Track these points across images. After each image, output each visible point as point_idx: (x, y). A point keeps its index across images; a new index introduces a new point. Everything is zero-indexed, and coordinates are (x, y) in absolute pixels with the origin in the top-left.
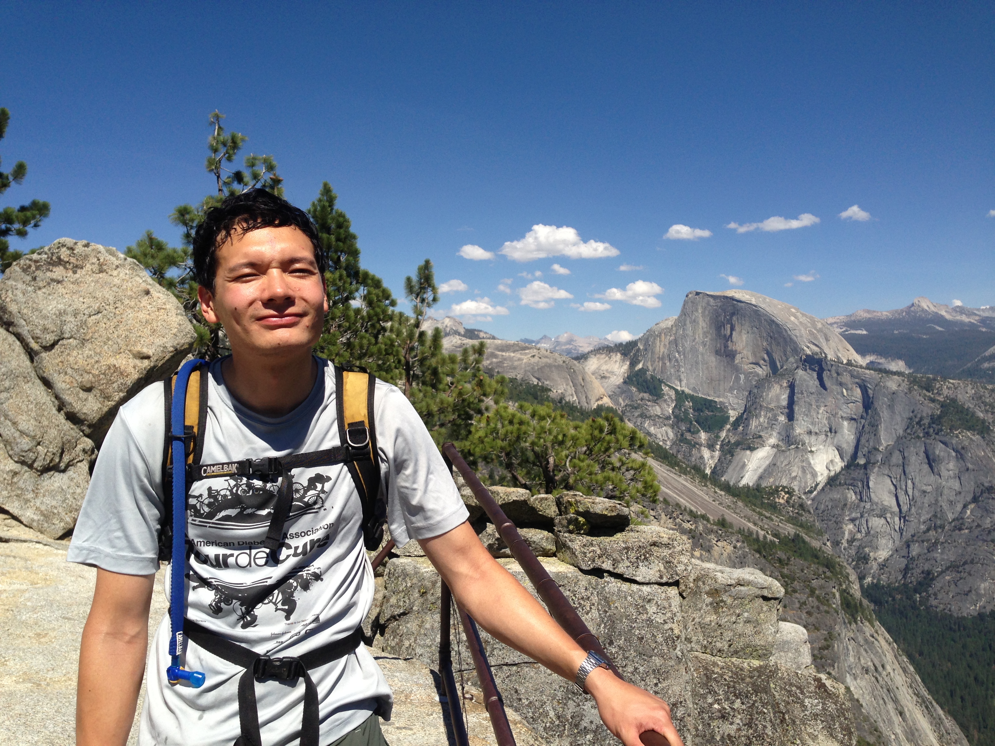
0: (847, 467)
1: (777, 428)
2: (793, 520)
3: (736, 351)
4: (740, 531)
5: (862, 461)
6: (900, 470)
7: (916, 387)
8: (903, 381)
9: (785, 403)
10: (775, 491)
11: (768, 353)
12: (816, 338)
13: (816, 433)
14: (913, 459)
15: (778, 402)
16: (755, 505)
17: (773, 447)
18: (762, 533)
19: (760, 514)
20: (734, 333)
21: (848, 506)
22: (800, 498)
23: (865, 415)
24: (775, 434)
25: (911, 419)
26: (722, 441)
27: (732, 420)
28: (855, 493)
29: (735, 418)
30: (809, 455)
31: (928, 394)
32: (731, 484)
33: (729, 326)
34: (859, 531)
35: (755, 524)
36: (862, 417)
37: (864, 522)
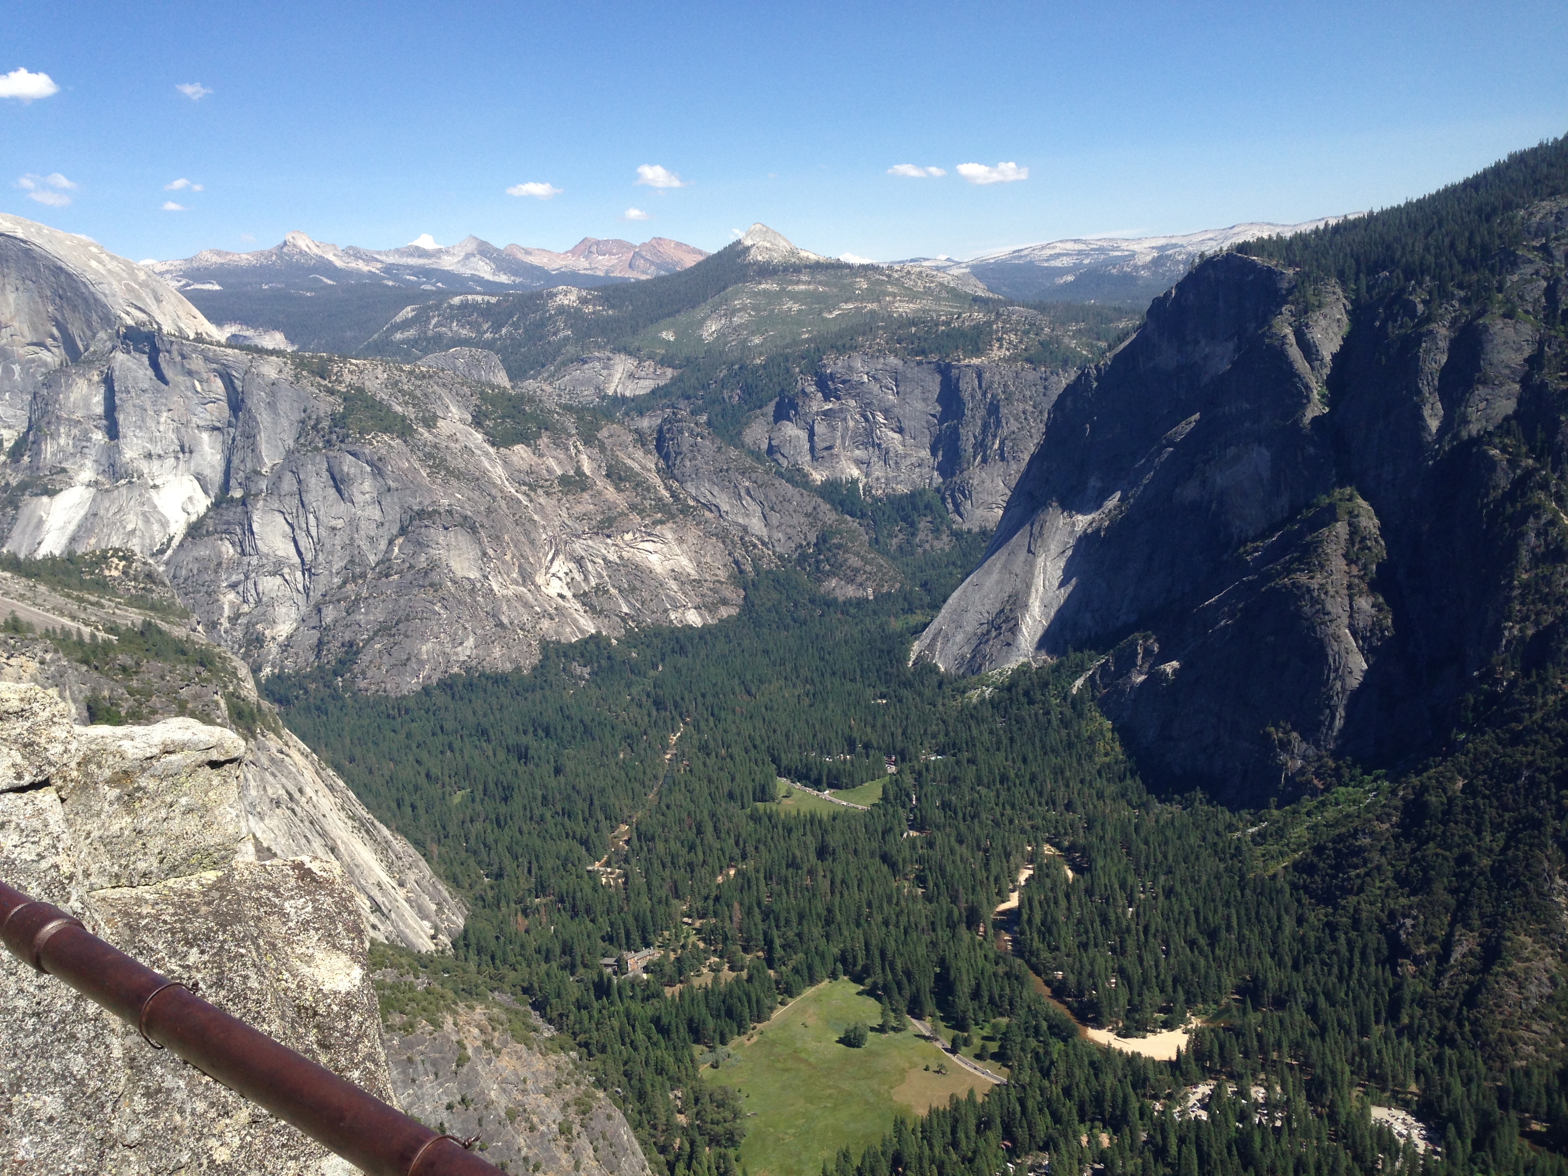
0: (216, 505)
1: (92, 453)
2: (136, 602)
4: (48, 634)
5: (237, 494)
6: (296, 501)
7: (304, 373)
8: (285, 363)
9: (100, 410)
10: (103, 558)
11: (58, 325)
12: (139, 297)
13: (160, 456)
14: (313, 481)
15: (88, 409)
16: (69, 587)
17: (89, 485)
18: (86, 630)
19: (80, 600)
21: (224, 566)
22: (145, 563)
23: (233, 420)
24: (89, 463)
25: (303, 422)
27: (7, 445)
28: (233, 544)
29: (13, 442)
30: (152, 492)
31: (323, 383)
32: (22, 556)
34: (245, 601)
35: (73, 618)
36: (230, 425)
37: (251, 585)
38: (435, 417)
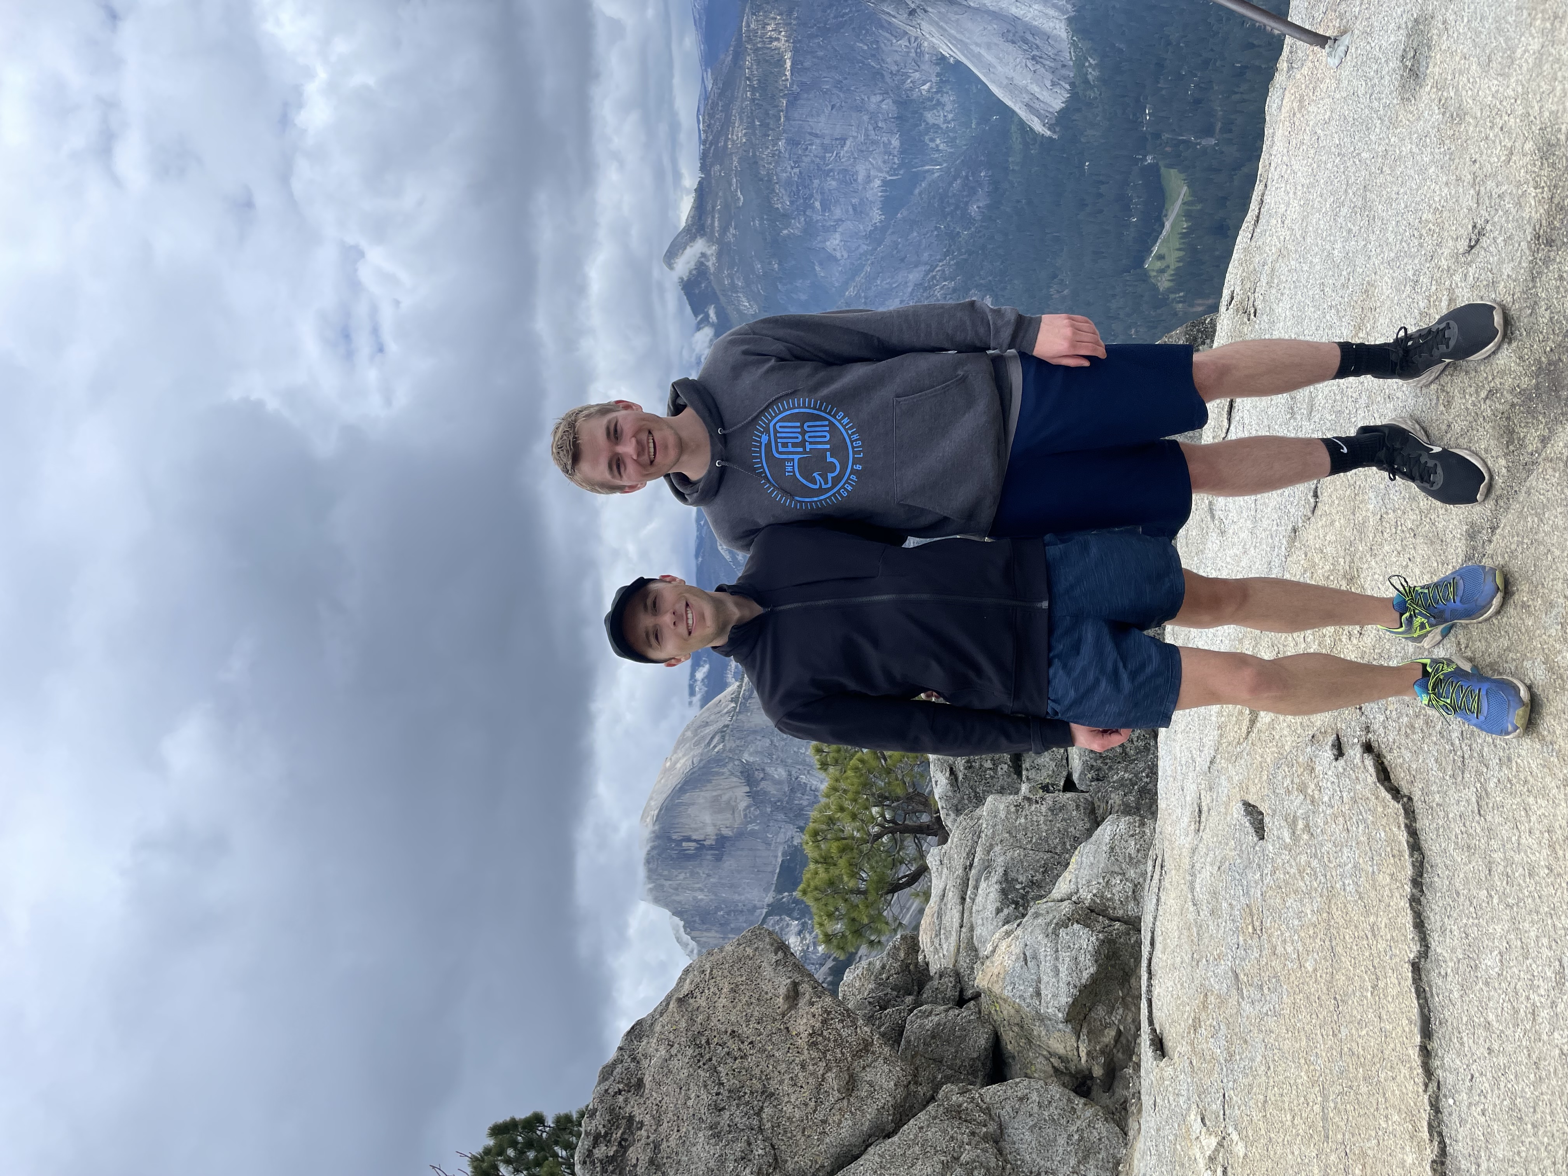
3: (717, 835)
20: (694, 837)
33: (684, 844)
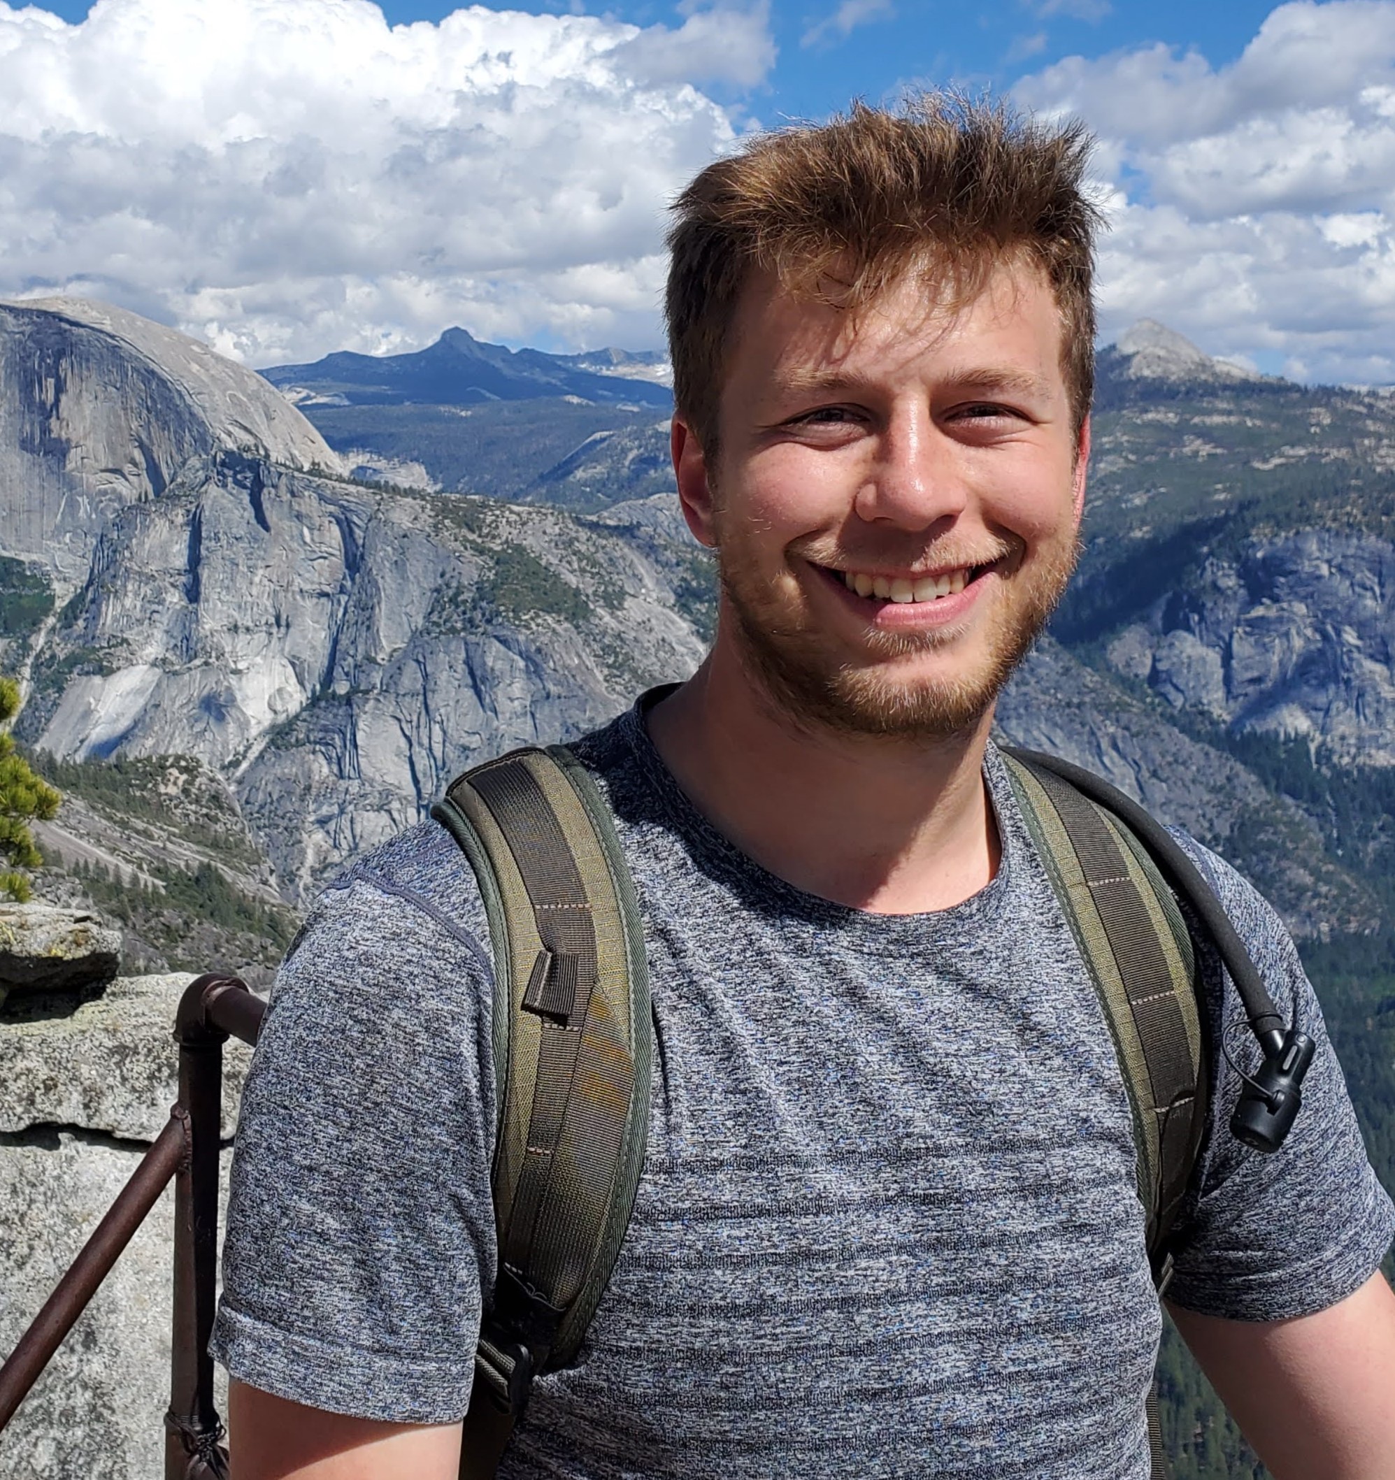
0: (314, 701)
1: (164, 620)
2: (195, 833)
3: (68, 440)
4: (78, 871)
5: (342, 688)
6: (418, 703)
7: (447, 522)
8: (423, 508)
9: (181, 562)
10: (160, 767)
11: (141, 446)
12: (245, 413)
13: (248, 629)
14: (443, 676)
15: (166, 561)
16: (112, 805)
17: (154, 665)
18: (127, 869)
19: (124, 825)
20: (63, 398)
21: (314, 791)
22: (212, 780)
23: (348, 584)
24: (158, 634)
25: (438, 590)
26: (38, 657)
27: (59, 604)
28: (329, 760)
29: (67, 601)
30: (233, 680)
31: (472, 537)
32: (59, 758)
33: (51, 381)
34: (336, 846)
35: (113, 851)
36: (342, 590)
37: (345, 822)
38: (622, 594)
